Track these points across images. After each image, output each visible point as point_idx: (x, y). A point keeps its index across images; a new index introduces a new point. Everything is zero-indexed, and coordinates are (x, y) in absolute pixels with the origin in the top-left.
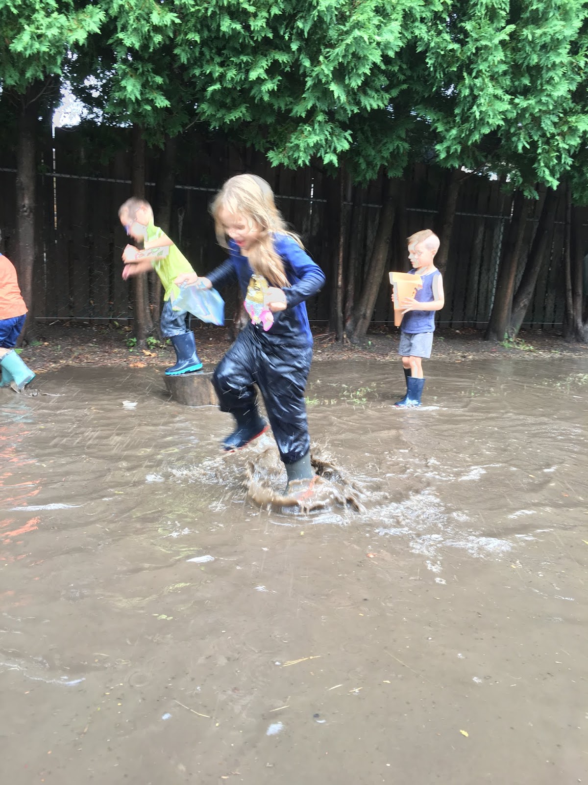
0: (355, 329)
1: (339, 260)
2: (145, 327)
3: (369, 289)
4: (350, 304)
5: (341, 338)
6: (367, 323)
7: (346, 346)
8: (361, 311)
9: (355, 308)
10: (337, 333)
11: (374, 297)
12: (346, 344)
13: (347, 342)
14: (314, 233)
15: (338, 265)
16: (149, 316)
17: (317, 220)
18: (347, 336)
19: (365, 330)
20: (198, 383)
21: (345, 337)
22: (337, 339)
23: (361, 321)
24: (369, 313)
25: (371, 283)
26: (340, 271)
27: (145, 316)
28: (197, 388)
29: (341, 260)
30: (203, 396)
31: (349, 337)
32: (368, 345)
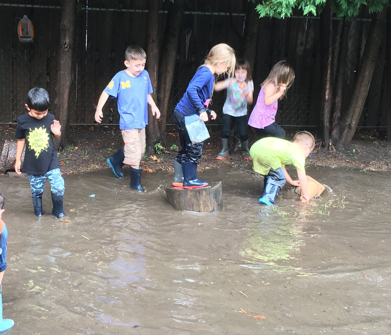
0: (340, 138)
1: (327, 76)
2: (153, 136)
3: (354, 102)
4: (337, 114)
5: (327, 145)
6: (353, 132)
7: (330, 154)
8: (347, 122)
9: (342, 118)
10: (323, 140)
11: (359, 109)
12: (331, 151)
13: (332, 149)
14: (308, 46)
15: (326, 81)
16: (157, 128)
17: (312, 35)
18: (333, 144)
19: (350, 139)
20: (191, 195)
21: (330, 144)
22: (323, 146)
23: (346, 130)
24: (354, 123)
25: (358, 97)
26: (328, 87)
27: (154, 127)
28: (190, 199)
29: (328, 76)
30: (195, 205)
31: (335, 144)
32: (352, 153)
